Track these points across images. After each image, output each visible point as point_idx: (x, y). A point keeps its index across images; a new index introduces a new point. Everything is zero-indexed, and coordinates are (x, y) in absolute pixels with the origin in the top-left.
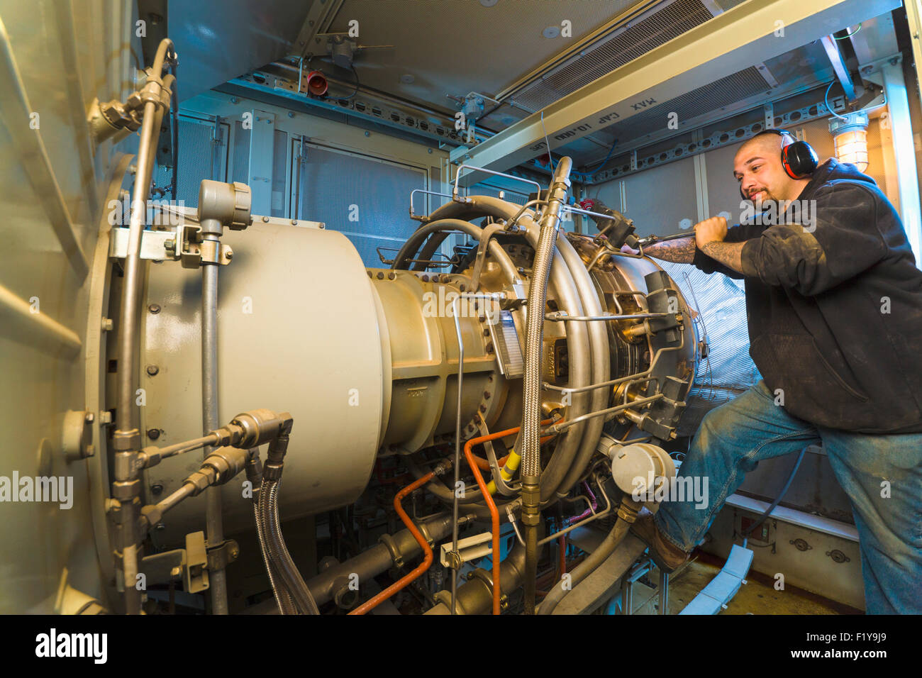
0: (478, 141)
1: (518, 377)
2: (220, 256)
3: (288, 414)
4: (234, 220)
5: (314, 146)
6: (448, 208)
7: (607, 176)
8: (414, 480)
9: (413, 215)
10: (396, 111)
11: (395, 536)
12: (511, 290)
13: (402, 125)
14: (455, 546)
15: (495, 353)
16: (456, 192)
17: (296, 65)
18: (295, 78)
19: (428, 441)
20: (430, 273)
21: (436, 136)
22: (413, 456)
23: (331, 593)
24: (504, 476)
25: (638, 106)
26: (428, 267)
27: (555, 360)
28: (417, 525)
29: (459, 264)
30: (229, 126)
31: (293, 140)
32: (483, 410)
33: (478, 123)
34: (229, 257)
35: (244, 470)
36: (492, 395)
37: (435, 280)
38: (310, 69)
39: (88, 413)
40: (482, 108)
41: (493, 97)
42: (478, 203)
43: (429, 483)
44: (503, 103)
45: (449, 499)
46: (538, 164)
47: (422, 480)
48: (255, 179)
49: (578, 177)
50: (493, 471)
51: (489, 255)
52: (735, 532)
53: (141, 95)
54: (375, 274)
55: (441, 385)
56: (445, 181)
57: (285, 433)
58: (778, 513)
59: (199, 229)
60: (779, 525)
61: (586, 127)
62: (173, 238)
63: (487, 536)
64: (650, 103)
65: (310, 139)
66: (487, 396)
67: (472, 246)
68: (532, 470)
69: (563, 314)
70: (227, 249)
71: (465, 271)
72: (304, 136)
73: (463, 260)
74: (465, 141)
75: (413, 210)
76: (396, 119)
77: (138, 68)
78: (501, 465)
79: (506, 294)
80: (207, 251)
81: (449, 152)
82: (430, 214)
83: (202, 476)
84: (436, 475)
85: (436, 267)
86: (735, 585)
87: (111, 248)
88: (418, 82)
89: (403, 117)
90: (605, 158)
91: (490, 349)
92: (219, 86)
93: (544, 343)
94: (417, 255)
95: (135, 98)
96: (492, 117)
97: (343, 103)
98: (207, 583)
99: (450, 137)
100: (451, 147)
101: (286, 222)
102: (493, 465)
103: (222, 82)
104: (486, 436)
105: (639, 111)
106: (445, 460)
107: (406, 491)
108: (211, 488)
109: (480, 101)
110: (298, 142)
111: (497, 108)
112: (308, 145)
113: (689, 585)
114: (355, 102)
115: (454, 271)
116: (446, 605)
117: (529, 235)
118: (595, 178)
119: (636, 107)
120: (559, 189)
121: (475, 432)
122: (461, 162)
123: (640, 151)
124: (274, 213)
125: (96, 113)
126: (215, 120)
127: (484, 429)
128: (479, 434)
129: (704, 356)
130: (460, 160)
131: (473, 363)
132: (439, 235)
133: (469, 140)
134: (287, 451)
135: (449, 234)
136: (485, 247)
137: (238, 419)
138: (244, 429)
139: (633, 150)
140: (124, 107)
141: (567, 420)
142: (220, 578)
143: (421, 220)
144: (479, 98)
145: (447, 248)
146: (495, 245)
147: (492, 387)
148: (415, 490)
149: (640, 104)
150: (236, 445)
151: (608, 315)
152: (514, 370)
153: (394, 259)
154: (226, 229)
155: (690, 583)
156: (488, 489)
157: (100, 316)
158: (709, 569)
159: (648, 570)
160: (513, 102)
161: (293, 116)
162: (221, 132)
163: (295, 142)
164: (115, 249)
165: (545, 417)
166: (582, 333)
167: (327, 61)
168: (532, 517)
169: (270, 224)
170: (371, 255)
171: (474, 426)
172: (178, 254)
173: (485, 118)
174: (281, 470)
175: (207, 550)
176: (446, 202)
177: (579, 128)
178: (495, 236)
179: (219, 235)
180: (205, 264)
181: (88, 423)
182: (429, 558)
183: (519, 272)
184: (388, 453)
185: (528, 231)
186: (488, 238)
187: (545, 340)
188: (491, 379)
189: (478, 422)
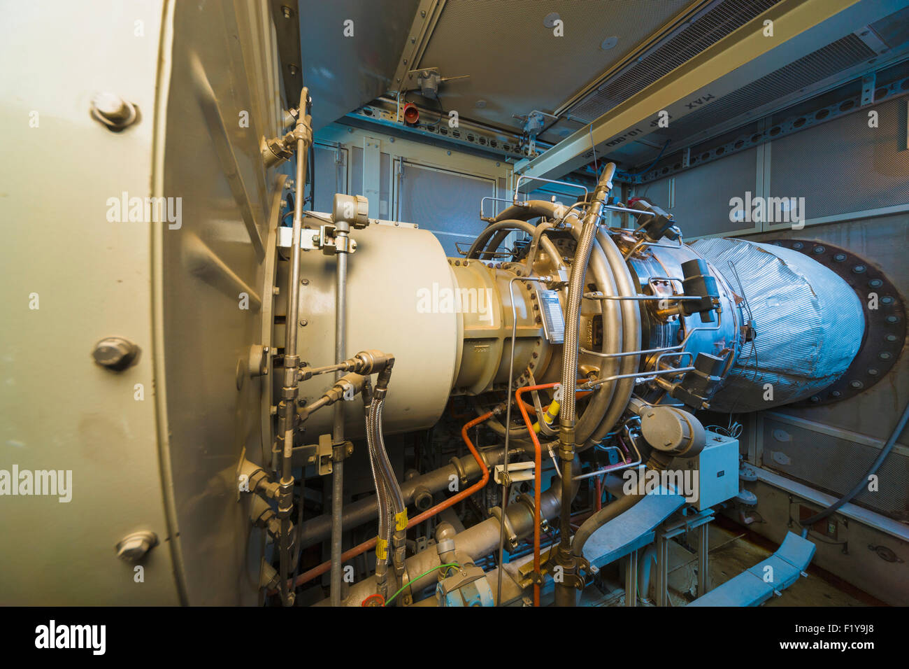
0: (538, 154)
1: (560, 342)
2: (348, 247)
3: (391, 355)
4: (358, 223)
5: (410, 165)
6: (511, 211)
7: (656, 174)
8: (477, 416)
9: (482, 218)
10: (472, 133)
11: (462, 459)
12: (557, 274)
13: (476, 143)
14: (506, 468)
15: (542, 324)
16: (516, 198)
17: (394, 99)
18: (395, 111)
19: (488, 387)
20: (495, 262)
21: (503, 152)
22: (476, 397)
23: (413, 498)
24: (547, 420)
25: (693, 104)
26: (494, 258)
27: (593, 331)
28: (479, 452)
29: (517, 255)
30: (348, 150)
31: (394, 160)
32: (532, 366)
33: (539, 137)
34: (354, 248)
35: (361, 392)
36: (539, 356)
37: (498, 267)
38: (405, 101)
39: (265, 347)
40: (542, 124)
41: (551, 113)
42: (534, 207)
43: (488, 419)
44: (561, 117)
45: (503, 434)
46: (589, 170)
47: (483, 417)
48: (368, 191)
49: (627, 178)
50: (538, 415)
51: (541, 247)
52: (791, 520)
53: (294, 134)
54: (454, 262)
55: (499, 345)
56: (509, 189)
57: (389, 367)
58: (848, 510)
59: (334, 228)
60: (850, 524)
61: (637, 132)
62: (317, 234)
63: (531, 464)
64: (708, 99)
65: (406, 159)
66: (535, 356)
67: (528, 241)
68: (569, 416)
69: (599, 294)
70: (353, 243)
71: (522, 261)
72: (402, 157)
73: (520, 252)
74: (527, 154)
75: (482, 213)
76: (471, 139)
77: (285, 110)
78: (544, 411)
79: (552, 277)
80: (340, 243)
81: (513, 164)
82: (497, 216)
83: (334, 392)
84: (494, 415)
85: (500, 257)
86: (792, 573)
87: (278, 240)
88: (489, 106)
89: (477, 137)
90: (656, 158)
91: (539, 320)
92: (339, 120)
93: (582, 318)
94: (486, 248)
95: (290, 136)
96: (552, 131)
97: (431, 128)
98: (331, 469)
99: (514, 152)
100: (515, 161)
101: (390, 223)
102: (538, 410)
103: (342, 116)
104: (533, 386)
105: (694, 109)
106: (501, 404)
107: (471, 424)
108: (338, 401)
109: (541, 118)
110: (398, 162)
111: (555, 122)
112: (405, 164)
113: (735, 561)
114: (440, 128)
115: (514, 260)
116: (498, 518)
117: (574, 230)
118: (644, 178)
119: (691, 106)
120: (602, 192)
121: (524, 384)
122: (523, 172)
123: (693, 148)
124: (382, 217)
125: (265, 148)
126: (337, 146)
127: (532, 381)
128: (528, 385)
129: (749, 340)
130: (522, 171)
131: (525, 330)
132: (503, 232)
133: (530, 153)
134: (390, 379)
135: (510, 231)
136: (537, 241)
137: (360, 355)
138: (363, 361)
139: (687, 147)
140: (283, 143)
141: (600, 379)
142: (339, 467)
143: (488, 221)
144: (540, 115)
145: (509, 242)
146: (545, 240)
147: (539, 349)
148: (478, 424)
149: (696, 102)
150: (357, 372)
151: (641, 296)
152: (558, 337)
153: (468, 251)
154: (352, 228)
155: (735, 558)
156: (534, 429)
157: (272, 285)
158: (759, 551)
159: (684, 531)
160: (570, 116)
161: (393, 141)
162: (342, 156)
163: (395, 162)
164: (280, 242)
165: (581, 376)
166: (615, 310)
167: (418, 93)
168: (569, 453)
169: (381, 226)
170: (451, 248)
171: (524, 379)
172: (321, 245)
173: (545, 133)
174: (385, 392)
175: (333, 446)
176: (509, 206)
177: (629, 134)
178: (545, 232)
179: (347, 232)
180: (338, 252)
181: (265, 353)
182: (486, 478)
183: (564, 261)
184: (459, 393)
185: (573, 228)
186: (540, 233)
187: (582, 315)
188: (539, 343)
189: (528, 376)
